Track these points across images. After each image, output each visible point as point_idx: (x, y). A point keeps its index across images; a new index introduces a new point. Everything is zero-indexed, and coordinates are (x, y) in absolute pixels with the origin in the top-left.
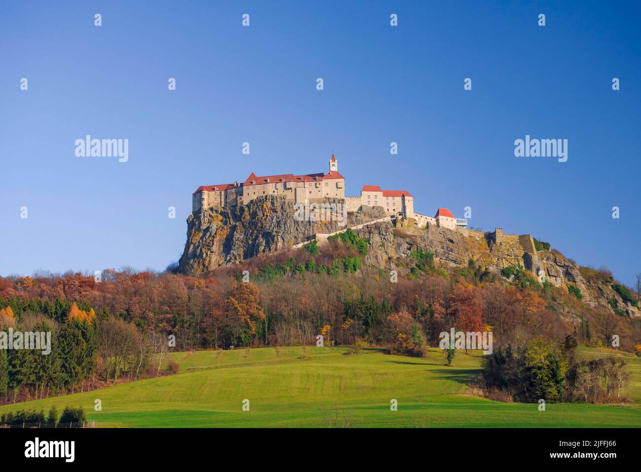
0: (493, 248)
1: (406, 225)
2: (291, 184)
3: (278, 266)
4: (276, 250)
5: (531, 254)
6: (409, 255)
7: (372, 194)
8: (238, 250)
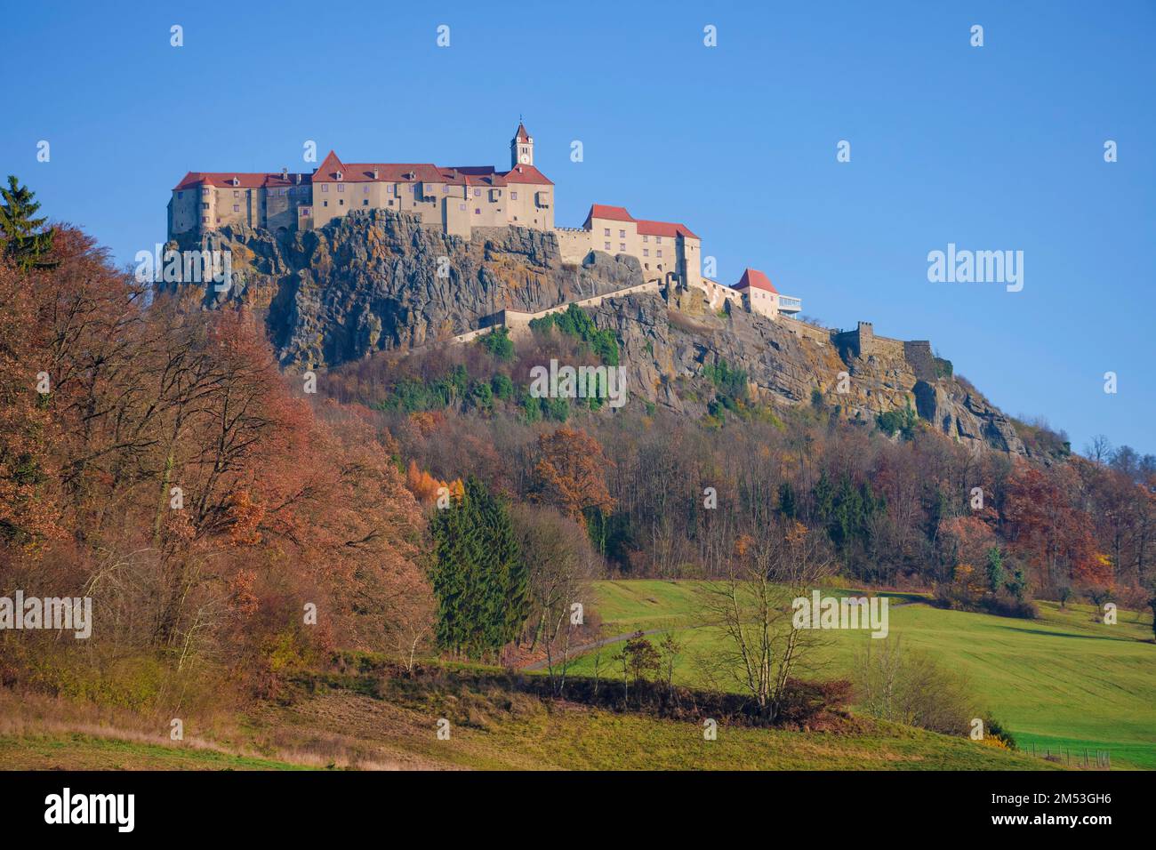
0: (857, 368)
1: (687, 303)
2: (434, 189)
3: (432, 383)
4: (412, 345)
5: (933, 384)
6: (699, 374)
7: (615, 225)
8: (309, 337)
